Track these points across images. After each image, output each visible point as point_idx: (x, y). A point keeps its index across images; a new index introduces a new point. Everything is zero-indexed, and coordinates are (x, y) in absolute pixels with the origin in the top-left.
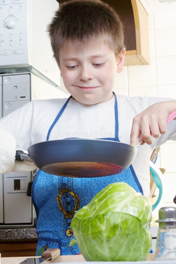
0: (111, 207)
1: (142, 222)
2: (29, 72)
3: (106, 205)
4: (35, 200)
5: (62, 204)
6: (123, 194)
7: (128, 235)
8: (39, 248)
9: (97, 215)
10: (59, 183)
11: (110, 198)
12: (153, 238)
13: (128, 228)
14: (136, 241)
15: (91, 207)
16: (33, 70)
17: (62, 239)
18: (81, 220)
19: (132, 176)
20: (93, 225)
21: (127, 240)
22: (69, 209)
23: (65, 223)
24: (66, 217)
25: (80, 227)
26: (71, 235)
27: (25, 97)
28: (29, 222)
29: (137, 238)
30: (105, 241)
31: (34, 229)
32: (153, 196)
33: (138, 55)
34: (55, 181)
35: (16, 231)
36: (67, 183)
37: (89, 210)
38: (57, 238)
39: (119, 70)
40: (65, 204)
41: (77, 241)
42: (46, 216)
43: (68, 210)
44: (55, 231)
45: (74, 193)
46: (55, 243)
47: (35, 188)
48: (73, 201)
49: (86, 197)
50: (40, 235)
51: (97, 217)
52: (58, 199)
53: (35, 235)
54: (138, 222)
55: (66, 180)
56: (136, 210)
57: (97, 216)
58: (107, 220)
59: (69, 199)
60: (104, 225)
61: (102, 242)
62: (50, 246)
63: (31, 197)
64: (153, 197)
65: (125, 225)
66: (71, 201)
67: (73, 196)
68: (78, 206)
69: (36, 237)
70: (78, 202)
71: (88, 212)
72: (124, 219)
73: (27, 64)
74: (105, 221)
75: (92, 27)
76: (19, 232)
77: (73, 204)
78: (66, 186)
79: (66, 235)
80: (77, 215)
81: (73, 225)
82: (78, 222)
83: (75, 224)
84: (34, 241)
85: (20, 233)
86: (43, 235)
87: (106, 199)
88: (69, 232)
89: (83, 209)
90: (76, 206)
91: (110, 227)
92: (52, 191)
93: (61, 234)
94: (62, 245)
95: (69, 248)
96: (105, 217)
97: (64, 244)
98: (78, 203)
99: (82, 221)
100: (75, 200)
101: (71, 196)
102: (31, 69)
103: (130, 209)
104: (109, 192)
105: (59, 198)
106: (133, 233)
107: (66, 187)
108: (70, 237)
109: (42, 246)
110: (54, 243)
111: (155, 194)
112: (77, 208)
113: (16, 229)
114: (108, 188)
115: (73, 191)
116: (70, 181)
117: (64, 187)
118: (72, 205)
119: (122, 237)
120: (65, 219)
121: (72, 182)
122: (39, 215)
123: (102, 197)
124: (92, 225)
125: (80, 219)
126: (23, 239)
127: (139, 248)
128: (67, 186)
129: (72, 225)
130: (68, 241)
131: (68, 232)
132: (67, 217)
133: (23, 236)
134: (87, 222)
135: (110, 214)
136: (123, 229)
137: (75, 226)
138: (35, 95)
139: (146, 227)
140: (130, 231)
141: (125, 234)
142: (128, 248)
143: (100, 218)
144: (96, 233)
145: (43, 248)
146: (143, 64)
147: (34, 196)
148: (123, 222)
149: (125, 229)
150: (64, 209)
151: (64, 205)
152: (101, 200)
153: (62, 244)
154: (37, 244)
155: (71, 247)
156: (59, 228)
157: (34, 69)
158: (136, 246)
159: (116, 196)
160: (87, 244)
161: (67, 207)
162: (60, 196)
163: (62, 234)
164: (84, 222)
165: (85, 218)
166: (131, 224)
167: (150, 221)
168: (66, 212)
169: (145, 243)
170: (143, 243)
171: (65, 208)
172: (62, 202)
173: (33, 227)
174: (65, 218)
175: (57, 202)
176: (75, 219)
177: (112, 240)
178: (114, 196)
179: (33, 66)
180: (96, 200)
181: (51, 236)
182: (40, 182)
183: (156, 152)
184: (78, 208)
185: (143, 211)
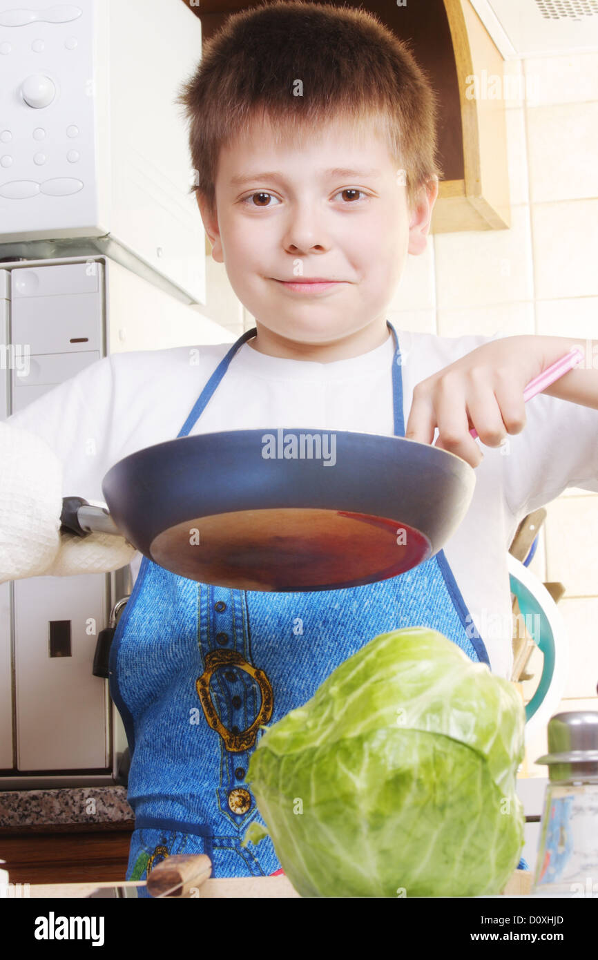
0: (384, 711)
1: (490, 763)
2: (102, 256)
3: (367, 705)
4: (123, 692)
5: (215, 704)
6: (425, 666)
7: (442, 808)
8: (138, 853)
9: (337, 739)
10: (202, 633)
11: (382, 680)
12: (530, 819)
13: (444, 785)
14: (472, 828)
15: (316, 712)
16: (113, 249)
17: (215, 823)
18: (283, 757)
19: (451, 609)
20: (325, 774)
21: (442, 825)
22: (240, 723)
23: (225, 768)
24: (228, 748)
25: (281, 782)
26: (245, 809)
27: (85, 340)
28: (102, 764)
29: (473, 817)
30: (364, 829)
31: (120, 790)
32: (524, 677)
33: (471, 198)
34: (189, 626)
35: (57, 797)
36: (229, 633)
37: (310, 724)
38: (197, 819)
39: (416, 247)
40: (224, 705)
41: (269, 829)
42: (159, 746)
43: (235, 723)
44: (192, 796)
45: (253, 666)
46: (192, 836)
47: (121, 652)
48: (253, 693)
49: (295, 681)
50: (139, 811)
51: (338, 746)
52: (200, 686)
53: (122, 812)
54: (479, 763)
55: (227, 622)
56: (472, 722)
57: (338, 743)
58: (371, 755)
59: (237, 689)
60: (363, 774)
61: (355, 831)
62: (174, 848)
63: (107, 680)
64: (520, 680)
65: (434, 774)
66: (245, 692)
67: (250, 677)
68: (267, 710)
69: (127, 817)
70: (269, 698)
71: (307, 729)
72: (429, 754)
73: (94, 228)
74: (366, 760)
75: (338, 72)
76: (69, 798)
77: (253, 703)
78: (226, 642)
79: (228, 808)
80: (270, 742)
81: (257, 774)
82: (271, 766)
83: (261, 770)
84: (121, 831)
85: (71, 802)
86: (149, 810)
87: (367, 685)
88: (237, 799)
89: (289, 721)
90: (262, 709)
91: (381, 782)
92: (181, 660)
93: (213, 807)
94: (215, 845)
95: (239, 853)
96: (366, 745)
97: (221, 841)
98: (268, 702)
99: (285, 759)
100: (258, 692)
101: (245, 676)
102: (108, 243)
103: (452, 720)
104: (379, 660)
105: (203, 683)
106: (462, 799)
107: (228, 647)
108: (242, 816)
109: (146, 849)
110: (189, 837)
111: (529, 671)
112: (265, 716)
113: (57, 791)
114: (373, 649)
115: (252, 660)
116: (242, 627)
117: (222, 647)
118: (249, 707)
119: (422, 812)
120: (224, 755)
121: (249, 628)
122: (136, 742)
123: (354, 679)
124: (321, 775)
125: (279, 753)
126: (80, 824)
127: (481, 851)
128: (231, 643)
129: (252, 774)
130: (236, 831)
131: (235, 799)
132: (231, 750)
133: (81, 812)
134: (305, 762)
135: (381, 735)
136: (427, 787)
137: (263, 777)
138: (120, 332)
139: (504, 780)
140: (452, 793)
141: (434, 805)
142: (444, 852)
143: (348, 750)
144: (335, 800)
145: (150, 853)
146: (487, 227)
147: (120, 680)
148: (425, 765)
149: (434, 787)
150: (221, 722)
151: (221, 709)
152: (349, 688)
153: (217, 841)
154: (132, 840)
155: (246, 850)
156: (206, 785)
157: (118, 244)
158: (472, 844)
159: (403, 673)
160: (303, 837)
161: (231, 713)
162: (207, 677)
163: (214, 805)
164: (293, 763)
165: (298, 751)
166: (454, 769)
167: (519, 760)
168: (229, 733)
169: (503, 833)
170: (496, 833)
171: (226, 718)
172: (213, 698)
173: (114, 783)
174: (226, 753)
175: (199, 698)
176: (264, 753)
177: (390, 825)
178: (394, 674)
179: (113, 235)
180: (334, 690)
181: (178, 812)
182: (139, 630)
183: (532, 527)
184: (268, 717)
185: (493, 725)
